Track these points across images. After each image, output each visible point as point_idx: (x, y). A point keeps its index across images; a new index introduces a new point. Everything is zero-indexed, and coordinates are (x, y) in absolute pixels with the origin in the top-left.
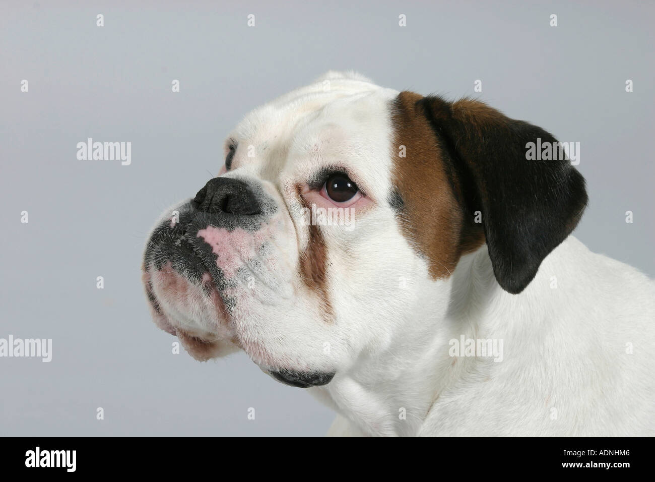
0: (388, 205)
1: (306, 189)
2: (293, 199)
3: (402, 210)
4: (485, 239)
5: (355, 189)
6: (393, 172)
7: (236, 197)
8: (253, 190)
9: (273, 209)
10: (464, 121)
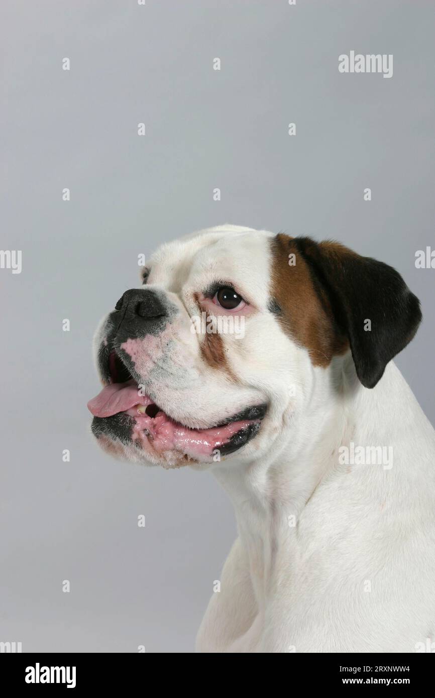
0: (268, 311)
1: (202, 297)
2: (192, 304)
3: (280, 315)
4: (349, 345)
5: (240, 298)
6: (271, 286)
7: (145, 304)
8: (159, 298)
9: (175, 311)
10: (328, 256)
